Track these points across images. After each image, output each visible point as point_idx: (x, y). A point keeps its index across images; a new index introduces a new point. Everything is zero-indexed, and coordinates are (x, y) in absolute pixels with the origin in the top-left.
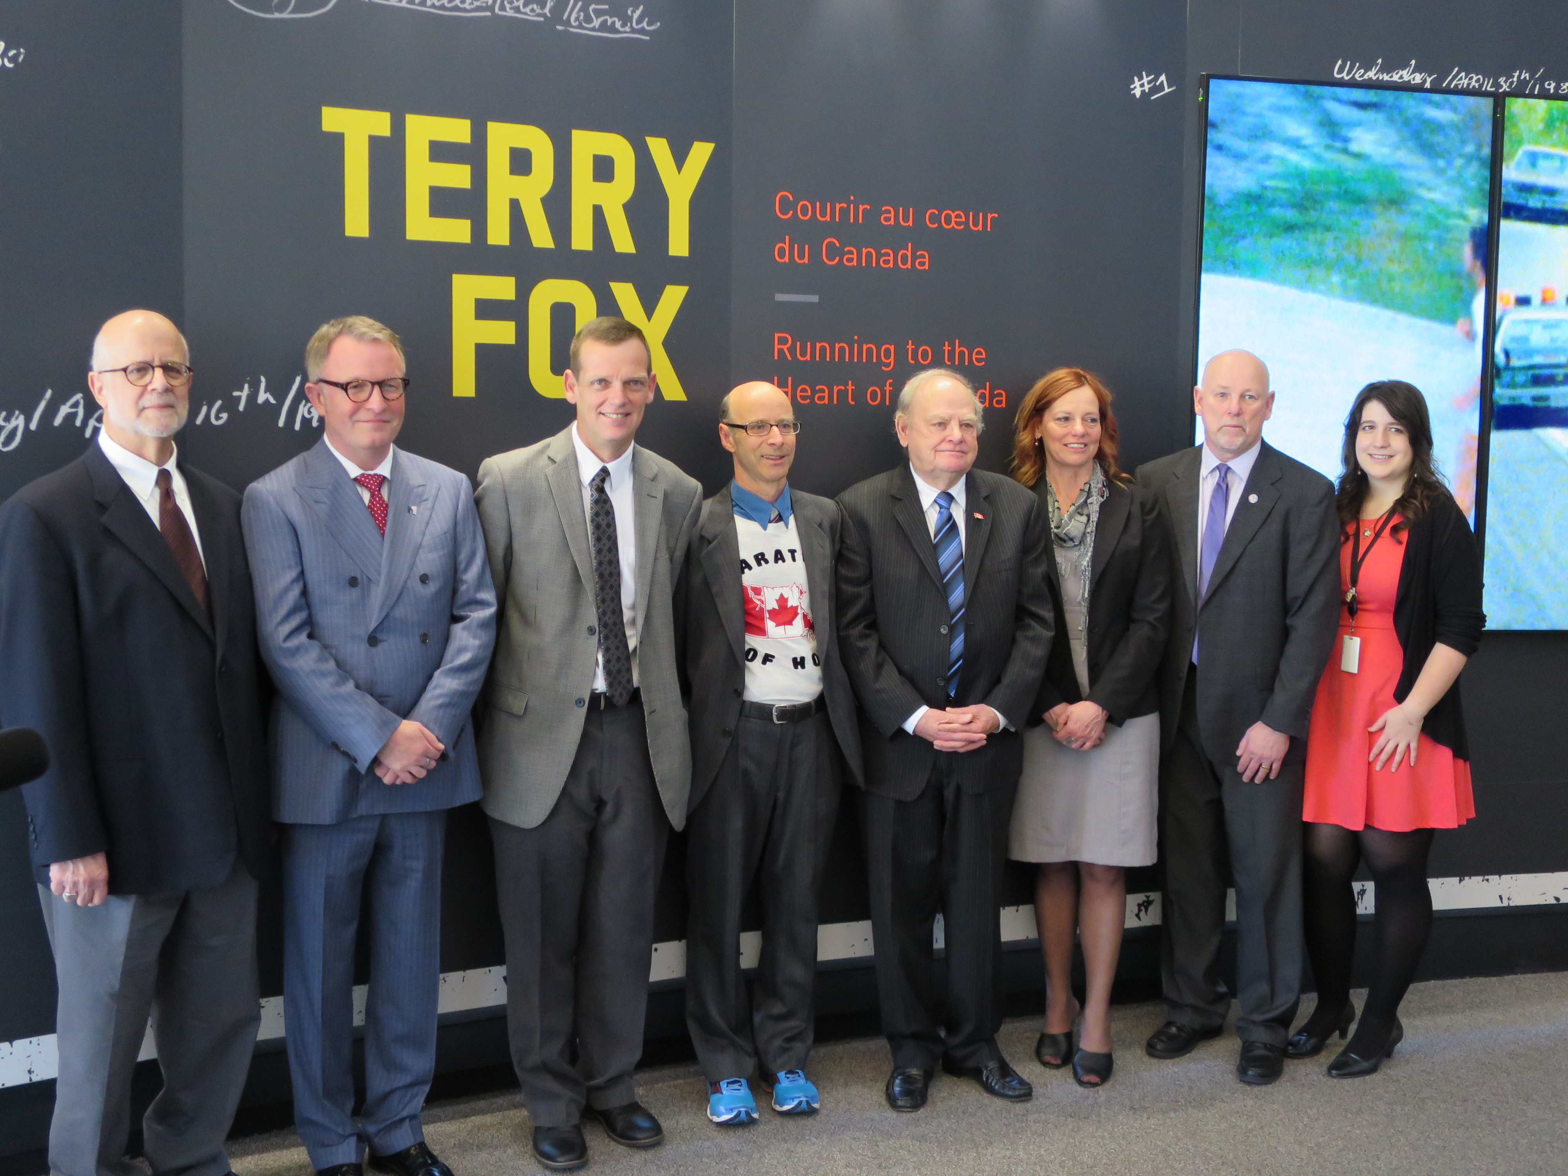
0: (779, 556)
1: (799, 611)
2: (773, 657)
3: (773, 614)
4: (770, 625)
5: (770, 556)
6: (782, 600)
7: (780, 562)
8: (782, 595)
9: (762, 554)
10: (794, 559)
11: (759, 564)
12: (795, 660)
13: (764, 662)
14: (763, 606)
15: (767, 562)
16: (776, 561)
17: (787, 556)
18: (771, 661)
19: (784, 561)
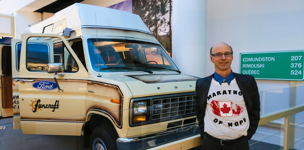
0: (225, 92)
1: (231, 109)
2: (222, 122)
3: (222, 110)
4: (221, 113)
5: (222, 92)
6: (225, 105)
7: (225, 94)
8: (225, 104)
9: (219, 92)
10: (230, 93)
11: (218, 95)
12: (229, 123)
13: (219, 123)
14: (219, 107)
15: (220, 94)
16: (223, 94)
17: (228, 92)
18: (222, 123)
19: (226, 94)
